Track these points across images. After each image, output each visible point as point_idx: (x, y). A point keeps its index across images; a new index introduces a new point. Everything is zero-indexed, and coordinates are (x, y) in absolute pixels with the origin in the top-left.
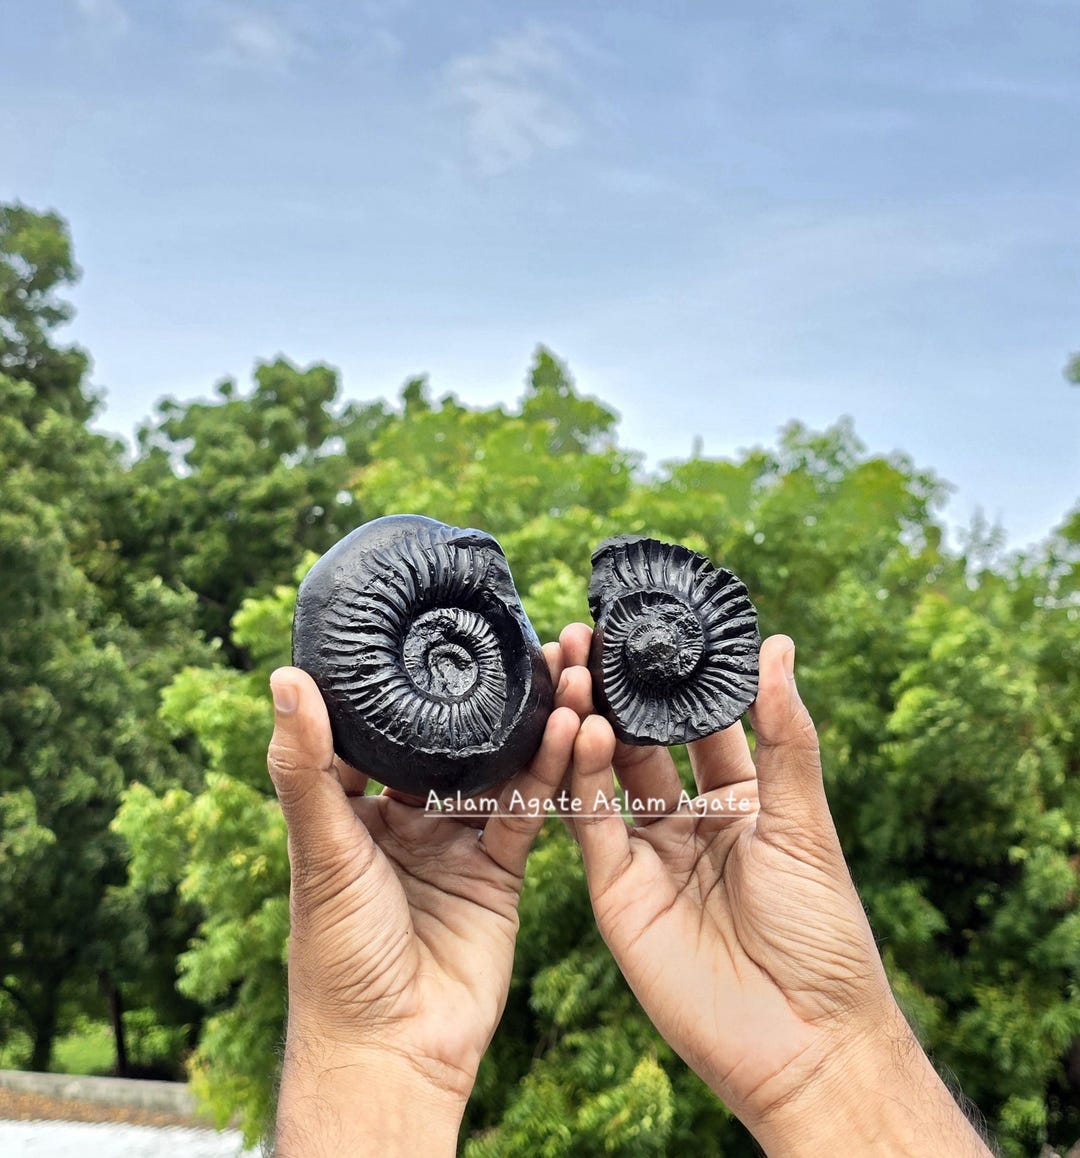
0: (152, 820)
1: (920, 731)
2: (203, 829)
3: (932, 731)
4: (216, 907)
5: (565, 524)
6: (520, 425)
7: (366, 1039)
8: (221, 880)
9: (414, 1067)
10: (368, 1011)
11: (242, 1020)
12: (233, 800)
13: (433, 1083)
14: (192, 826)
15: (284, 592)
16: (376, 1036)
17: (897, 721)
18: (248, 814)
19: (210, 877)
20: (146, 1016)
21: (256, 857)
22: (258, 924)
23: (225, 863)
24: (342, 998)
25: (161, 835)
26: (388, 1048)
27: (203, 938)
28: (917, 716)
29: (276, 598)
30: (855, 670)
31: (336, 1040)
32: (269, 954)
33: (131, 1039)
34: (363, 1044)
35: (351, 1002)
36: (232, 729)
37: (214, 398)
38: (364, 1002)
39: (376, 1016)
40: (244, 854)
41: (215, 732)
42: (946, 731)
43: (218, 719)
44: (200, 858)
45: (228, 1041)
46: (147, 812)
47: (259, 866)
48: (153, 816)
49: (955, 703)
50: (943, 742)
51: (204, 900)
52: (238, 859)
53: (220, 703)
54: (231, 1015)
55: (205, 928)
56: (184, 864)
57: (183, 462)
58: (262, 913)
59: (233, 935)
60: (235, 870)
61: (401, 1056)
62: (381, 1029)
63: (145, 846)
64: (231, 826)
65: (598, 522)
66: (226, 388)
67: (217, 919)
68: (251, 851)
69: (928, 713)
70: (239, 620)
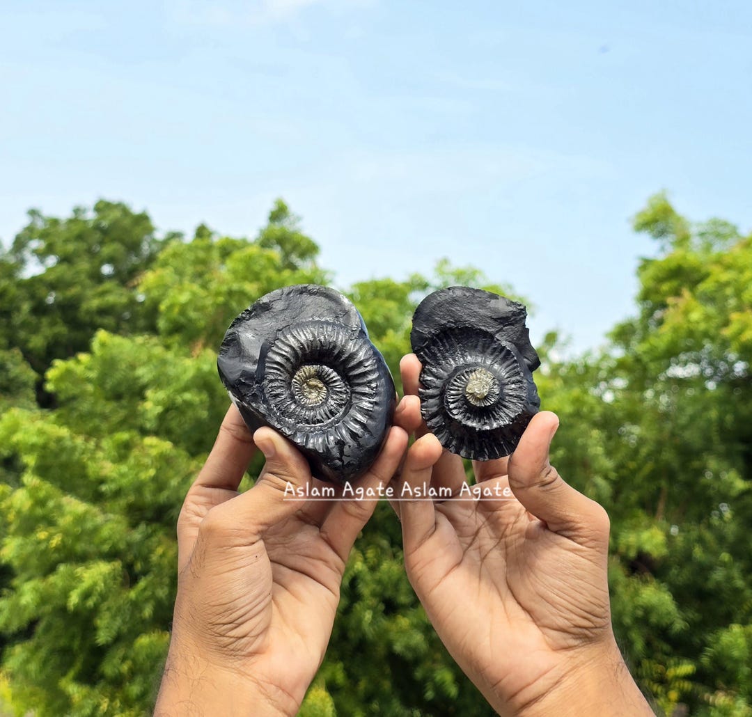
2: (19, 512)
4: (24, 567)
6: (256, 249)
7: (229, 665)
8: (29, 548)
9: (260, 691)
10: (234, 645)
11: (38, 648)
12: (42, 494)
13: (272, 705)
14: (11, 510)
15: (83, 357)
16: (237, 664)
18: (51, 504)
19: (21, 546)
21: (55, 534)
22: (53, 582)
23: (33, 538)
24: (218, 631)
26: (243, 674)
27: (13, 589)
29: (78, 362)
31: (209, 661)
32: (60, 602)
34: (225, 667)
35: (223, 636)
36: (44, 447)
38: (231, 637)
39: (239, 650)
40: (47, 531)
41: (32, 448)
43: (34, 439)
44: (15, 534)
45: (27, 661)
47: (56, 541)
51: (16, 563)
52: (42, 535)
53: (36, 429)
54: (30, 644)
55: (16, 582)
56: (4, 537)
58: (57, 574)
59: (35, 590)
60: (39, 542)
61: (253, 681)
62: (240, 660)
64: (39, 511)
67: (24, 576)
68: (52, 530)
70: (51, 374)
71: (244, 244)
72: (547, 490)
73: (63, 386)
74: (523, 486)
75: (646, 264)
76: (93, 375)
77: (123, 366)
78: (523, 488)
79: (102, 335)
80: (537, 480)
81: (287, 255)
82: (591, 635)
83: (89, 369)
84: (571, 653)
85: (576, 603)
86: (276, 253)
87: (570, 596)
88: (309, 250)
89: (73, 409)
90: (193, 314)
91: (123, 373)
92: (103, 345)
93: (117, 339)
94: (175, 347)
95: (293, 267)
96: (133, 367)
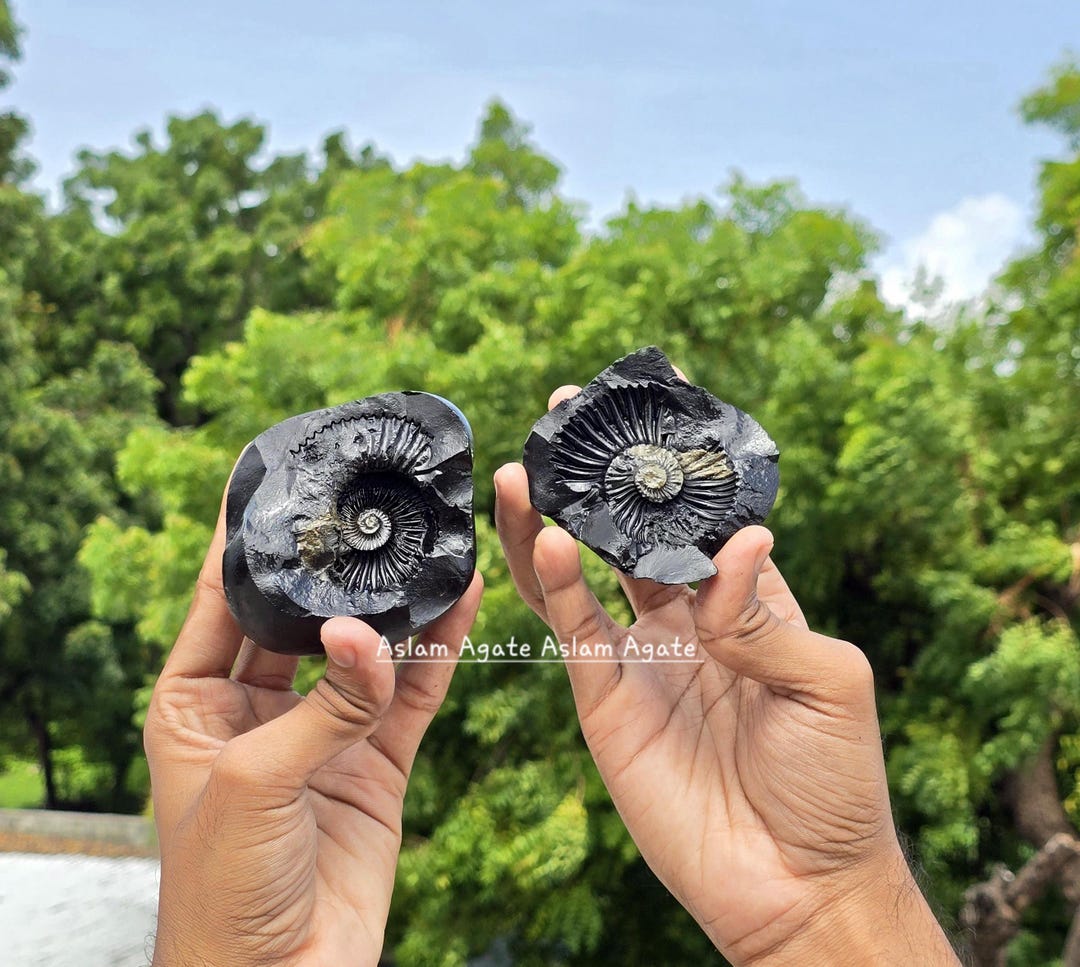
0: (115, 557)
1: (869, 467)
2: (163, 569)
3: (881, 469)
5: (514, 277)
6: (466, 179)
10: (269, 945)
14: (152, 565)
15: (234, 349)
17: (847, 459)
20: (74, 755)
25: (123, 570)
28: (867, 452)
29: (226, 356)
30: (799, 418)
33: (59, 776)
35: (252, 933)
36: (191, 478)
37: (131, 150)
38: (265, 935)
41: (173, 480)
42: (893, 469)
43: (175, 468)
44: (160, 597)
46: (111, 549)
48: (116, 553)
49: (905, 443)
50: (890, 480)
51: (163, 641)
53: (178, 454)
56: (143, 603)
57: (105, 214)
63: (107, 581)
65: (548, 274)
66: (144, 139)
69: (877, 451)
70: (190, 378)
71: (446, 172)
72: (752, 641)
73: (207, 394)
74: (713, 637)
75: (1049, 170)
76: (251, 373)
77: (293, 359)
78: (713, 640)
79: (258, 317)
80: (732, 628)
81: (513, 184)
82: (856, 851)
83: (246, 365)
84: (824, 879)
85: (827, 807)
86: (498, 182)
87: (816, 797)
88: (545, 175)
89: (226, 425)
90: (383, 283)
91: (293, 368)
92: (260, 330)
93: (281, 321)
94: (364, 330)
95: (520, 203)
96: (306, 361)
